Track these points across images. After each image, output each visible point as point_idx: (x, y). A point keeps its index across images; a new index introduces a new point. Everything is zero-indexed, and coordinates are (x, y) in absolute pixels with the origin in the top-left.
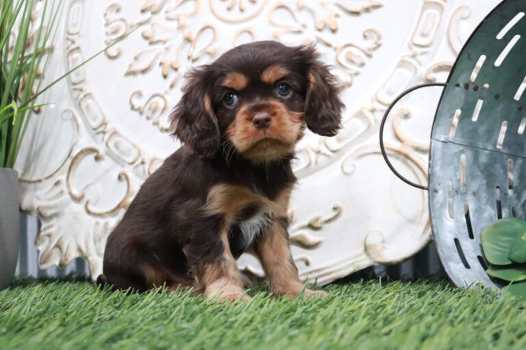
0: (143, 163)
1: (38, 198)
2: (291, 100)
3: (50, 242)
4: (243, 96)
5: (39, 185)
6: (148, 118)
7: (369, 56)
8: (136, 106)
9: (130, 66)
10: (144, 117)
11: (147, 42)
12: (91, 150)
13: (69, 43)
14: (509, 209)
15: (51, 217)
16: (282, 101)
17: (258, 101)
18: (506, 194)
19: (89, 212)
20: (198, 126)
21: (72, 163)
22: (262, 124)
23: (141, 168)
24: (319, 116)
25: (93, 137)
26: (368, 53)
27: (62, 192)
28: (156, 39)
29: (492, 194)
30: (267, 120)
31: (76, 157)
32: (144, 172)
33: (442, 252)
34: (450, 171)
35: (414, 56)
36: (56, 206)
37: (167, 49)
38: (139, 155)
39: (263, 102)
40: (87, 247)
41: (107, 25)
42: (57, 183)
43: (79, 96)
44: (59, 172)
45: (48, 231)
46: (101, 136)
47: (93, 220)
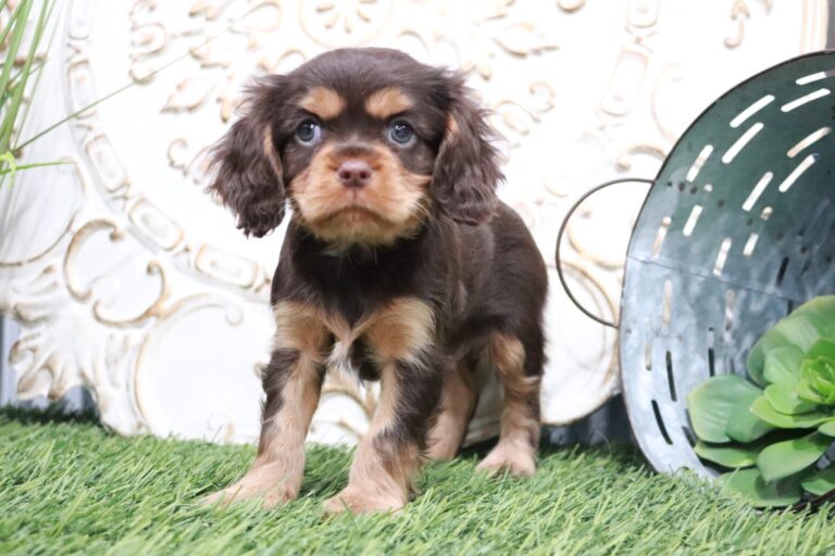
0: (187, 250)
1: (15, 291)
2: (412, 151)
3: (35, 360)
4: (331, 130)
5: (18, 270)
6: (196, 182)
7: (536, 120)
8: (178, 162)
9: (170, 98)
10: (189, 180)
11: (197, 64)
12: (105, 224)
13: (71, 52)
14: (725, 361)
15: (37, 322)
16: (395, 150)
17: (354, 141)
18: (722, 339)
19: (98, 318)
20: (251, 177)
21: (73, 241)
22: (354, 181)
23: (184, 257)
24: (457, 189)
25: (107, 203)
26: (536, 116)
27: (55, 285)
28: (212, 59)
29: (703, 340)
30: (364, 175)
31: (80, 232)
32: (189, 264)
33: (635, 418)
34: (649, 303)
35: (602, 128)
36: (45, 306)
37: (230, 78)
38: (181, 238)
39: (363, 144)
40: (94, 372)
41: (133, 29)
42: (48, 271)
43: (85, 136)
44: (52, 252)
45: (31, 343)
46: (120, 202)
47: (106, 331)
